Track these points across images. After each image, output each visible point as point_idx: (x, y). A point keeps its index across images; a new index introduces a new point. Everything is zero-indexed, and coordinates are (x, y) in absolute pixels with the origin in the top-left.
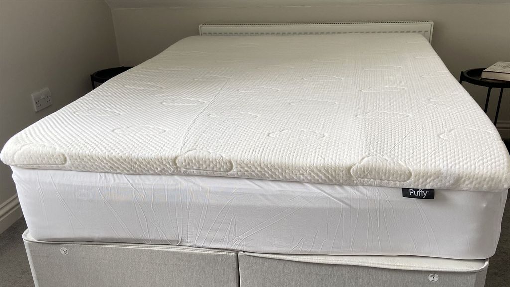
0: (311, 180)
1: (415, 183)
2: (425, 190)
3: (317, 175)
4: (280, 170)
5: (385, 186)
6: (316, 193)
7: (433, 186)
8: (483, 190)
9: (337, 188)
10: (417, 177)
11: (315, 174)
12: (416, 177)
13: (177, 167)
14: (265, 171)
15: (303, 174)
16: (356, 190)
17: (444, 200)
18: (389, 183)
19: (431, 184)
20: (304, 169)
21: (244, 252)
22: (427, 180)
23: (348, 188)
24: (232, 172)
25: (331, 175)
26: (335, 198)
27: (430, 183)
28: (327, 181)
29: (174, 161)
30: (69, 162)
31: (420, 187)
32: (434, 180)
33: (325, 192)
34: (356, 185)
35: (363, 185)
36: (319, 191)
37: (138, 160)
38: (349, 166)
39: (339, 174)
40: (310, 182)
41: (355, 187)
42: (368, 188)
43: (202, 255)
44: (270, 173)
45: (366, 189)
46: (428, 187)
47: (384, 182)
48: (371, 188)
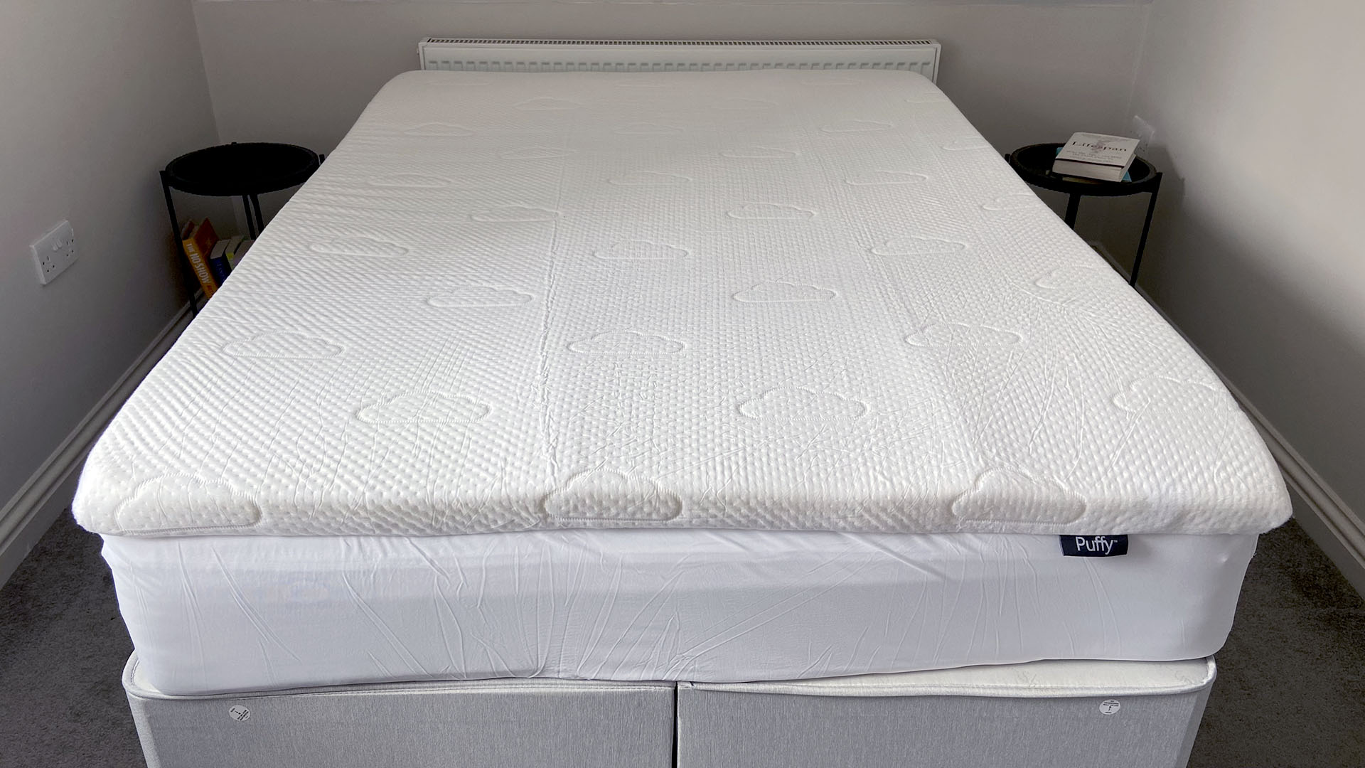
0: (861, 528)
1: (1089, 524)
2: (1108, 538)
3: (877, 517)
4: (792, 512)
5: (1025, 532)
6: (869, 553)
7: (1126, 530)
8: (1228, 532)
9: (919, 541)
10: (1096, 514)
11: (871, 515)
12: (1093, 513)
13: (546, 516)
14: (758, 514)
15: (845, 518)
16: (959, 542)
17: (1147, 554)
18: (1033, 527)
19: (1122, 526)
20: (849, 506)
21: (692, 683)
22: (1115, 518)
23: (940, 539)
24: (677, 519)
25: (909, 516)
26: (913, 562)
27: (1121, 524)
28: (898, 528)
29: (540, 503)
30: (266, 520)
31: (1098, 533)
32: (1130, 518)
33: (892, 552)
34: (961, 531)
35: (975, 532)
36: (877, 549)
37: (450, 505)
38: (950, 497)
39: (925, 515)
40: (859, 532)
41: (956, 536)
42: (985, 536)
43: (593, 696)
44: (768, 517)
45: (981, 539)
46: (1116, 532)
47: (1023, 525)
48: (991, 536)
